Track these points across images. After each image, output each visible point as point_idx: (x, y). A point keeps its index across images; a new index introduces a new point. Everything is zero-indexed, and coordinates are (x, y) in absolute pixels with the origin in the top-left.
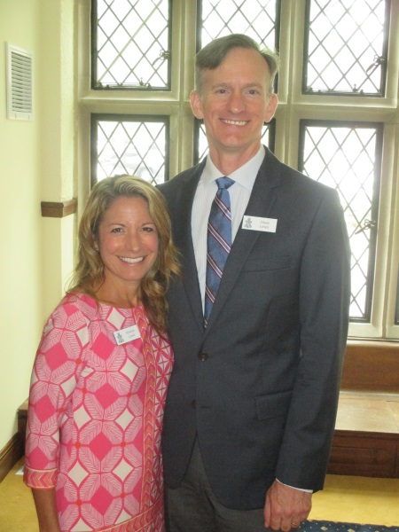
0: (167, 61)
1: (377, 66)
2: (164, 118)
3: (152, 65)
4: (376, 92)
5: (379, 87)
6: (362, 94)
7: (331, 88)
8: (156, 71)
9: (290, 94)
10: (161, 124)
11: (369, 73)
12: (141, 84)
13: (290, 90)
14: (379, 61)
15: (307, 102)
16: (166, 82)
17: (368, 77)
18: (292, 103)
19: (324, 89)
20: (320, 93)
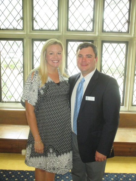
0: (22, 20)
1: (91, 22)
2: (22, 39)
3: (17, 21)
4: (91, 30)
5: (92, 29)
6: (86, 31)
7: (76, 29)
8: (19, 24)
9: (63, 31)
10: (21, 41)
11: (89, 24)
12: (14, 28)
13: (63, 30)
14: (92, 20)
15: (69, 34)
16: (22, 27)
17: (88, 25)
18: (63, 34)
19: (74, 29)
20: (72, 31)
